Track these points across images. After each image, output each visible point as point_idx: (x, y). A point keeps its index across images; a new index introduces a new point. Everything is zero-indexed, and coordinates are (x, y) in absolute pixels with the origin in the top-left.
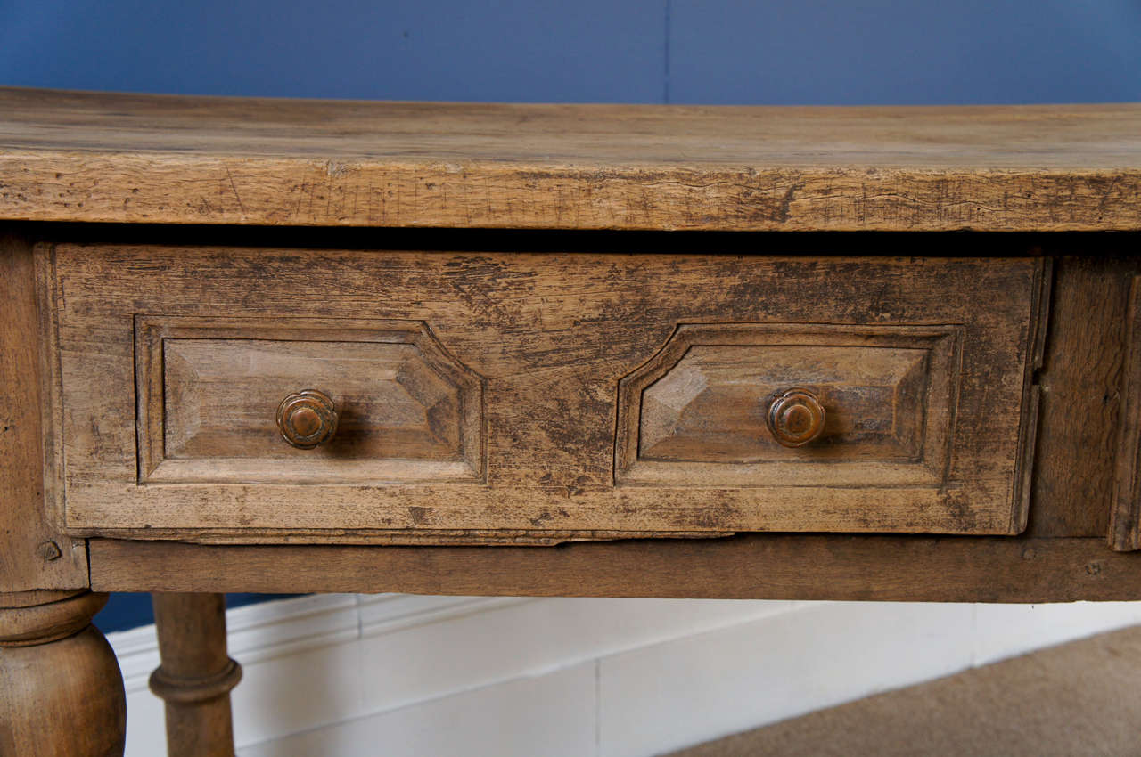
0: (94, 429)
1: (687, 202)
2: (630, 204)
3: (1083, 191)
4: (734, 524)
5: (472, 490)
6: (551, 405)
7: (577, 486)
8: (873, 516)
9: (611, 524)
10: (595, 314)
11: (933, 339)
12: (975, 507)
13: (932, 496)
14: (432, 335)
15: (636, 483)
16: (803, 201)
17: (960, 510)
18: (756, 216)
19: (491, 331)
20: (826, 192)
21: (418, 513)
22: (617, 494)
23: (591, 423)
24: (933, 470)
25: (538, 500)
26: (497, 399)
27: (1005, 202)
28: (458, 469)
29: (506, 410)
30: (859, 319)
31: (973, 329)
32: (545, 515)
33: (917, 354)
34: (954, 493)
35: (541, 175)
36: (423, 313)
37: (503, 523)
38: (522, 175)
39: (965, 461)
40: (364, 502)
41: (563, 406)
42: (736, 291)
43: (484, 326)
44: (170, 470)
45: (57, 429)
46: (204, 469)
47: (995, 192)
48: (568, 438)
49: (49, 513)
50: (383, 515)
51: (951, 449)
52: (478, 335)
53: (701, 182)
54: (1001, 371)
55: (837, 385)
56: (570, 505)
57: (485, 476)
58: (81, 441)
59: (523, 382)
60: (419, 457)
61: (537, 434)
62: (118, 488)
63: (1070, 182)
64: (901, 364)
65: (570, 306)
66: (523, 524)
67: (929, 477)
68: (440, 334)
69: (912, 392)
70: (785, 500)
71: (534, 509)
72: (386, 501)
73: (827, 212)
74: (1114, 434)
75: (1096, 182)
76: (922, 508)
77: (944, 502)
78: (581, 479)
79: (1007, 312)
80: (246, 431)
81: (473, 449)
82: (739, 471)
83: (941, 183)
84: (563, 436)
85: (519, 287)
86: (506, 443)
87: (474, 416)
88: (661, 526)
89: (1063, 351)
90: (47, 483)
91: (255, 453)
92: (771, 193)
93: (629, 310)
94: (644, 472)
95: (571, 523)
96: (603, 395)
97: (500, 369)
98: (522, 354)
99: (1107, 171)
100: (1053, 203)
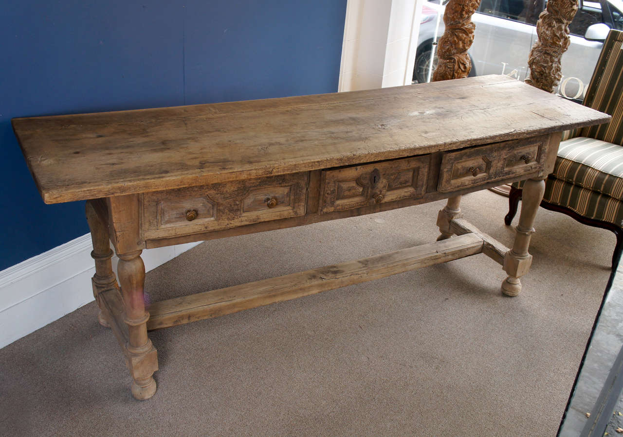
0: (150, 221)
1: (256, 173)
2: (247, 175)
3: (316, 163)
4: (259, 221)
5: (216, 222)
6: (229, 206)
7: (233, 219)
8: (282, 216)
9: (238, 224)
10: (236, 189)
11: (291, 185)
12: (298, 212)
13: (291, 211)
14: (209, 197)
15: (243, 217)
16: (274, 171)
17: (296, 213)
18: (267, 174)
19: (219, 195)
20: (278, 169)
21: (206, 228)
22: (240, 219)
23: (236, 207)
24: (291, 206)
25: (227, 222)
26: (219, 206)
27: (305, 167)
28: (212, 219)
29: (221, 208)
30: (280, 184)
31: (298, 183)
32: (228, 224)
33: (289, 187)
34: (295, 210)
35: (233, 172)
36: (207, 193)
37: (221, 227)
38: (230, 173)
39: (296, 205)
40: (196, 227)
41: (231, 205)
42: (260, 182)
43: (218, 194)
44: (163, 226)
45: (143, 222)
46: (168, 225)
47: (304, 165)
48: (232, 211)
49: (141, 237)
50: (200, 229)
51: (295, 203)
52: (217, 196)
53: (258, 169)
54: (302, 189)
55: (276, 195)
56: (232, 222)
57: (217, 220)
58: (147, 224)
59: (224, 202)
60: (205, 218)
61: (226, 211)
62: (154, 231)
63: (314, 162)
64: (286, 190)
65: (232, 188)
66: (224, 226)
67: (291, 208)
68: (210, 197)
69: (288, 195)
70: (268, 216)
71: (226, 224)
72: (201, 226)
73: (278, 172)
74: (319, 196)
75: (318, 162)
76: (290, 213)
77: (294, 212)
78: (234, 217)
79: (303, 180)
80: (176, 218)
81: (215, 215)
82: (260, 212)
83: (295, 165)
84: (231, 210)
85: (224, 187)
86: (221, 213)
87: (216, 209)
88: (247, 223)
89: (311, 184)
90: (140, 232)
91: (177, 221)
92: (269, 170)
93: (242, 188)
94: (244, 214)
95: (231, 225)
96: (238, 203)
97: (220, 201)
98: (224, 198)
99: (319, 160)
100: (312, 166)
